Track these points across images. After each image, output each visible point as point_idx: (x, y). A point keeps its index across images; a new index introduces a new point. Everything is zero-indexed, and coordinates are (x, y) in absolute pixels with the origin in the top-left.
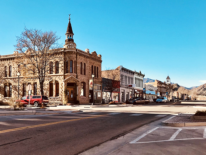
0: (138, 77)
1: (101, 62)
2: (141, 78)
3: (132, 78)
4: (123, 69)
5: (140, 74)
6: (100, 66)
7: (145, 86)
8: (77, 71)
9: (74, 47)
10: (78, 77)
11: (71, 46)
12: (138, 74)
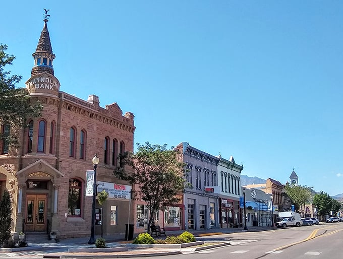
0: (229, 171)
1: (134, 130)
2: (234, 172)
3: (214, 174)
4: (203, 155)
5: (232, 165)
7: (245, 191)
8: (57, 149)
9: (51, 87)
10: (60, 165)
11: (42, 84)
12: (228, 165)
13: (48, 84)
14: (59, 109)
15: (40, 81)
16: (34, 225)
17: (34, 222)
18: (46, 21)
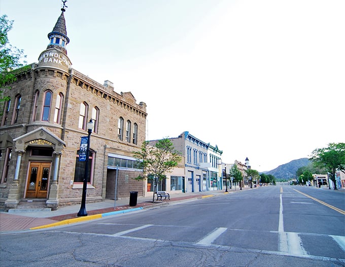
0: (214, 154)
1: (145, 115)
2: (217, 155)
3: (206, 155)
4: (191, 137)
5: (216, 149)
6: (144, 123)
7: (226, 166)
8: (64, 120)
9: (60, 62)
10: (65, 134)
11: (51, 59)
12: (214, 150)
13: (56, 59)
14: (68, 83)
15: (49, 56)
16: (36, 191)
17: (36, 190)
18: (63, 10)
